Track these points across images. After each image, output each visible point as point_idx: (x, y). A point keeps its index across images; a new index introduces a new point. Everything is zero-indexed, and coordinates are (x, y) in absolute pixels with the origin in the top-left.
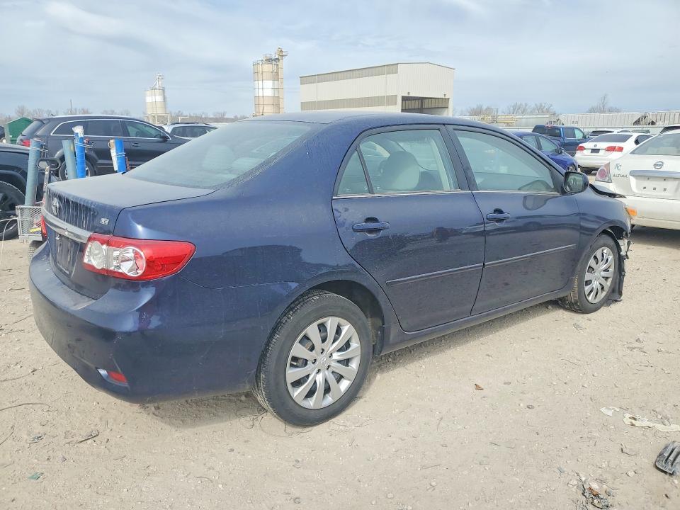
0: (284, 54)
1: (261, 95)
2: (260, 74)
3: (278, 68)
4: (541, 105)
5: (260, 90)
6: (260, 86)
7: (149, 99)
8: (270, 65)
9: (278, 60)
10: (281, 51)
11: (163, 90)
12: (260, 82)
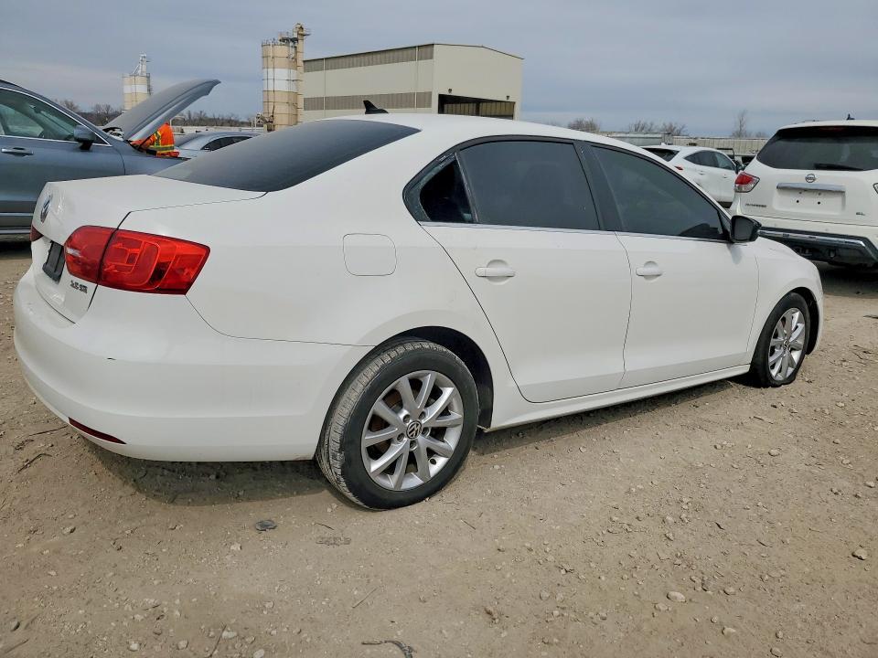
0: (304, 32)
1: (271, 89)
2: (270, 59)
3: (296, 52)
4: (671, 126)
5: (271, 82)
6: (271, 77)
7: (127, 89)
8: (286, 47)
9: (297, 40)
10: (301, 28)
11: (148, 77)
12: (270, 70)
